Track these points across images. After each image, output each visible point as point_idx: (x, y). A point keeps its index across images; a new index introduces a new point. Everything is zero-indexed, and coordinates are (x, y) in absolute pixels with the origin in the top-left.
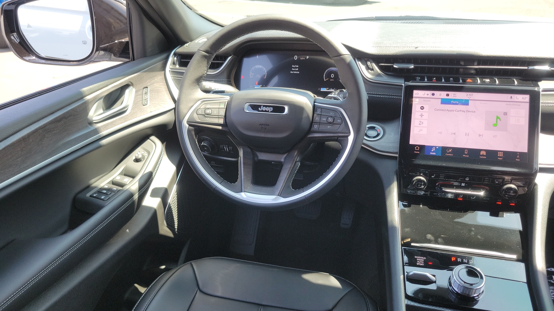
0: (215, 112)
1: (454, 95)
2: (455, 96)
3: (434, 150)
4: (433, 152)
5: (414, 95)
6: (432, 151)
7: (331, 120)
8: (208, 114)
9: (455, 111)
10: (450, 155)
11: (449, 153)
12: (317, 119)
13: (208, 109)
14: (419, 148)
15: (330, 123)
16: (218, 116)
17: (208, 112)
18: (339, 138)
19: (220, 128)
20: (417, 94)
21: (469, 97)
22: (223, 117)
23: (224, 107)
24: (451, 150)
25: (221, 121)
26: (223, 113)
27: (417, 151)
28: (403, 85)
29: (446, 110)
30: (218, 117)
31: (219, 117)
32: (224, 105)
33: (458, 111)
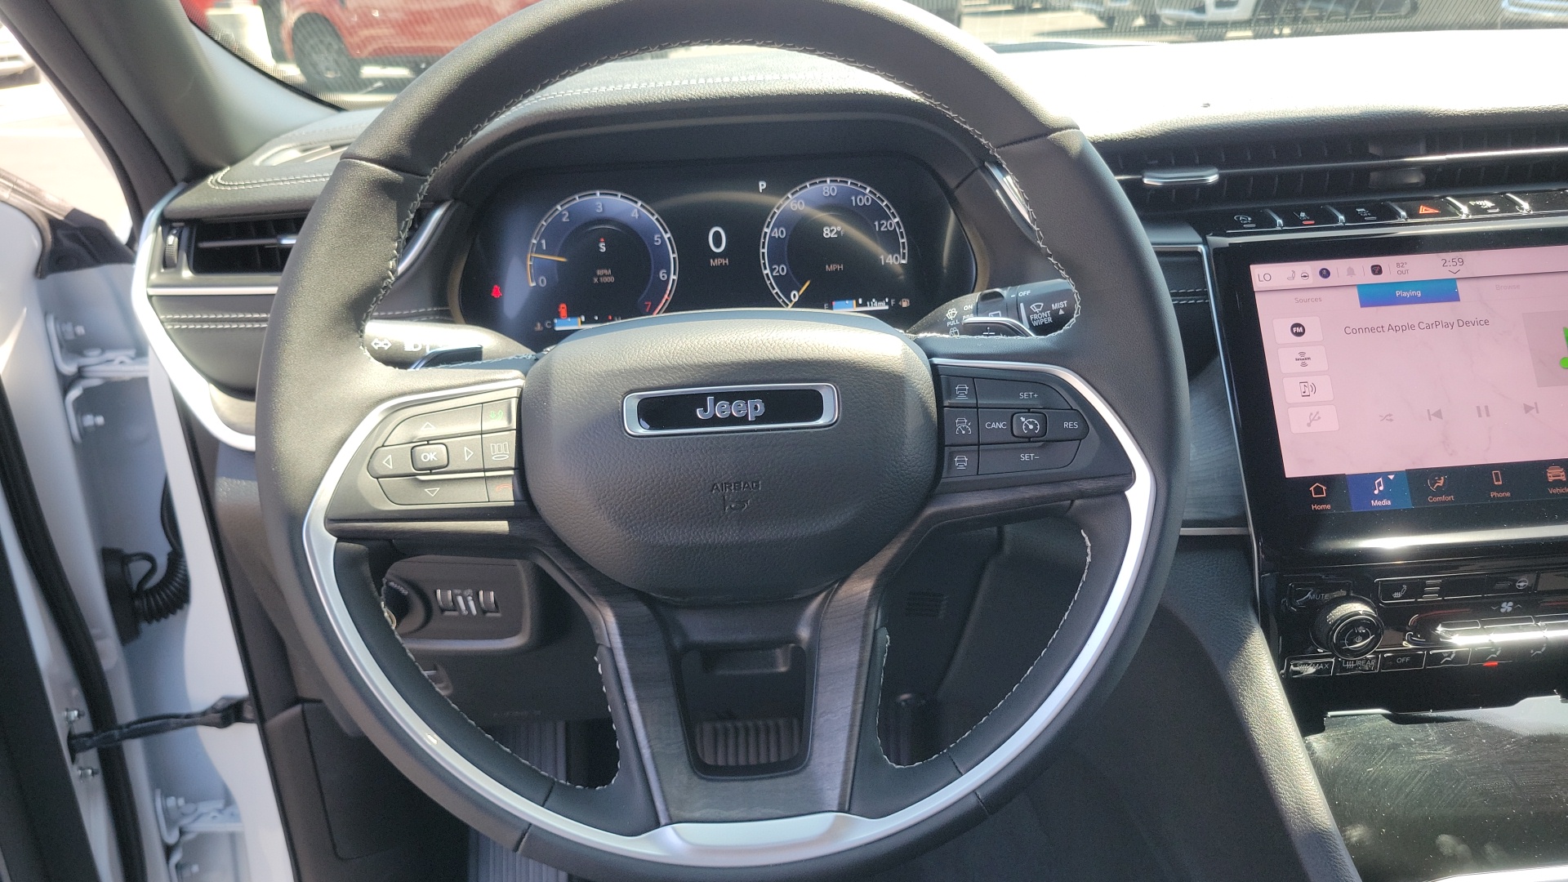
0: (466, 455)
1: (1401, 269)
2: (1403, 269)
3: (1381, 488)
4: (1381, 497)
5: (1257, 285)
6: (1376, 492)
7: (1031, 427)
8: (431, 469)
9: (1417, 326)
10: (1443, 498)
11: (1440, 492)
12: (964, 429)
13: (428, 441)
14: (1324, 488)
15: (1029, 439)
16: (485, 471)
17: (431, 457)
18: (1077, 502)
19: (502, 526)
20: (1267, 277)
21: (1455, 269)
22: (511, 472)
23: (504, 424)
24: (1442, 481)
25: (504, 494)
26: (503, 452)
27: (1320, 501)
28: (1201, 248)
29: (1386, 329)
30: (481, 474)
31: (488, 474)
32: (502, 414)
33: (1429, 327)
